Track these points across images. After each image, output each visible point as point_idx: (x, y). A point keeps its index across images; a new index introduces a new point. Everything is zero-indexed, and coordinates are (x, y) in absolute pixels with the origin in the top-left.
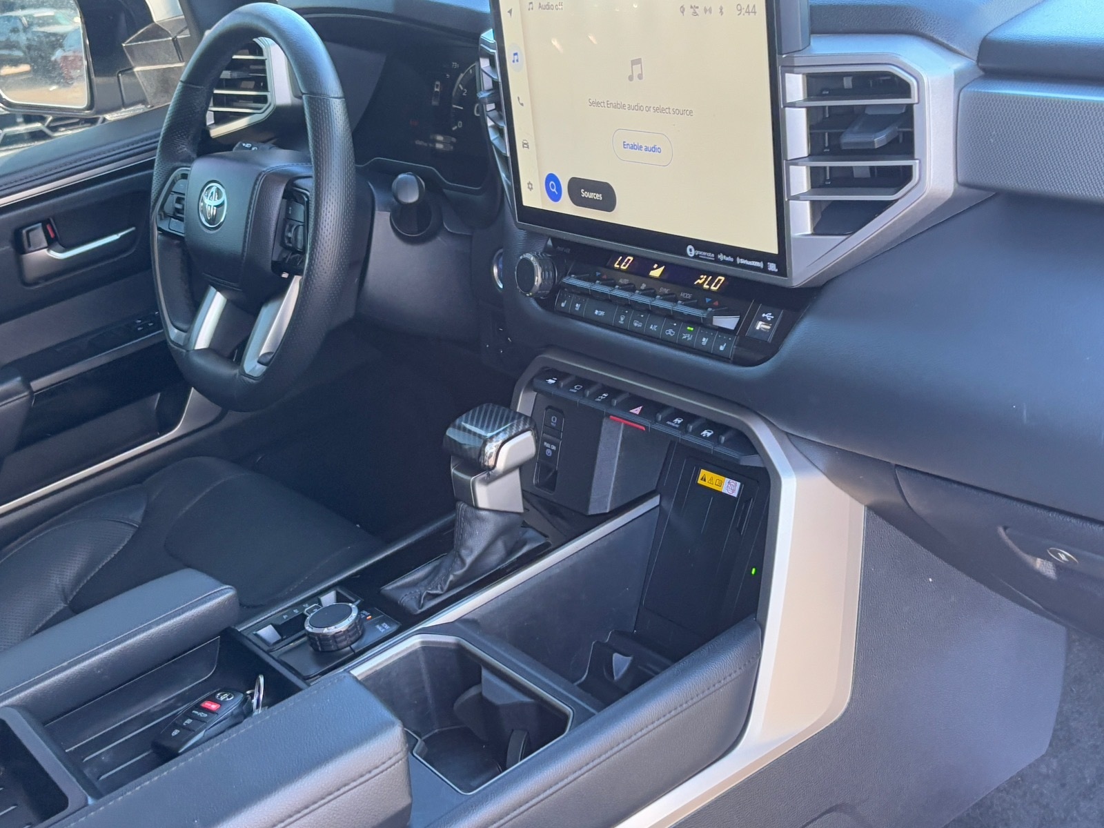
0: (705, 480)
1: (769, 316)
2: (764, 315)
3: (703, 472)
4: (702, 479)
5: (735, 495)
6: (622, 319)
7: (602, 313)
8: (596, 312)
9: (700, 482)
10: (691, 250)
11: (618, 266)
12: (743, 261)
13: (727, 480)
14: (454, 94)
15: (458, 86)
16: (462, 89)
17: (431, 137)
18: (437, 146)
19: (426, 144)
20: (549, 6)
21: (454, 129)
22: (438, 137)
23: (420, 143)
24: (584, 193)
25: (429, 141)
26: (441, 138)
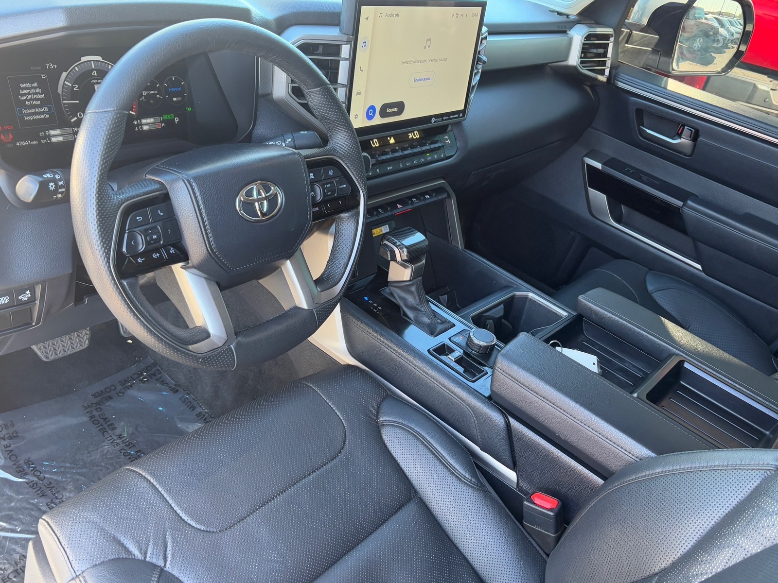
1: (446, 137)
3: (374, 231)
4: (374, 234)
6: (401, 165)
7: (391, 167)
8: (388, 168)
10: (433, 120)
11: (374, 146)
12: (452, 117)
13: (383, 227)
14: (60, 91)
15: (64, 84)
16: (70, 85)
17: (42, 134)
18: (54, 140)
19: (34, 143)
20: (391, 15)
21: (72, 120)
22: (53, 132)
23: (24, 144)
24: (389, 110)
25: (39, 139)
26: (58, 132)
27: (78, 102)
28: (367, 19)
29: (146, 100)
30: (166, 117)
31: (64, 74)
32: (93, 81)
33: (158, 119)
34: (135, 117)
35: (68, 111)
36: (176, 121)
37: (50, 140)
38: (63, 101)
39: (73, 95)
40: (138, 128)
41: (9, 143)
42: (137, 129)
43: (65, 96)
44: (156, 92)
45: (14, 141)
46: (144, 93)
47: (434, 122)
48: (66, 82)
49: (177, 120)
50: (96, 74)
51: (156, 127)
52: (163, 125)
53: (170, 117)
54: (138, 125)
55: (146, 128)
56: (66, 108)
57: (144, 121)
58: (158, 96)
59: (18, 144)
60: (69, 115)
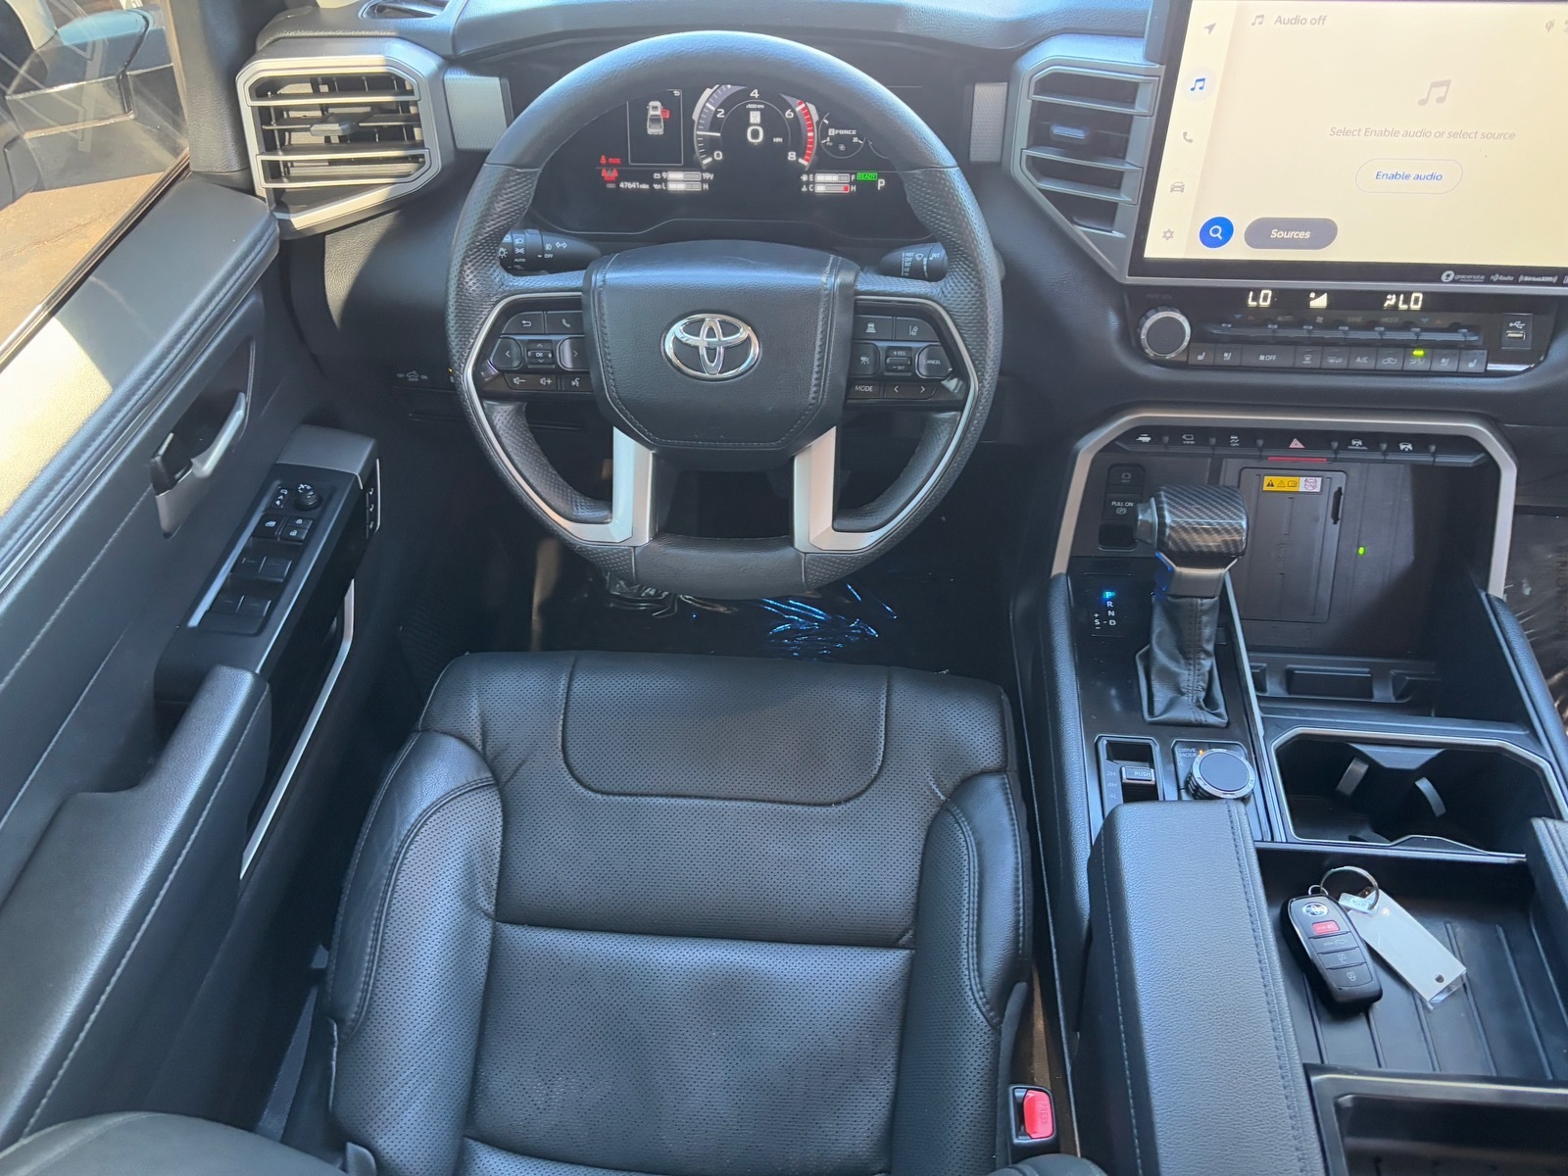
0: (1272, 485)
1: (1518, 324)
2: (1511, 325)
3: (1267, 480)
4: (1268, 485)
5: (1318, 490)
6: (1308, 359)
7: (1272, 358)
8: (1262, 358)
9: (1265, 488)
10: (1448, 276)
11: (1254, 304)
12: (1527, 279)
13: (1303, 479)
14: (695, 116)
15: (704, 106)
16: (713, 108)
17: (657, 176)
18: (672, 187)
19: (645, 186)
20: (1297, 20)
21: (706, 162)
22: (672, 175)
23: (631, 185)
24: (1275, 234)
25: (651, 181)
26: (679, 175)
27: (719, 135)
28: (1211, 28)
29: (831, 144)
30: (862, 176)
31: (708, 92)
32: (750, 106)
33: (846, 178)
34: (807, 169)
35: (700, 148)
36: (879, 185)
37: (666, 186)
38: (698, 129)
39: (715, 124)
40: (807, 187)
41: (611, 182)
42: (804, 189)
43: (702, 125)
44: (854, 132)
45: (617, 182)
46: (832, 132)
47: (1451, 282)
48: (708, 105)
49: (881, 183)
50: (757, 95)
51: (840, 189)
52: (854, 188)
53: (870, 176)
54: (808, 183)
55: (820, 189)
56: (699, 142)
57: (820, 177)
58: (855, 140)
59: (622, 185)
60: (702, 154)
